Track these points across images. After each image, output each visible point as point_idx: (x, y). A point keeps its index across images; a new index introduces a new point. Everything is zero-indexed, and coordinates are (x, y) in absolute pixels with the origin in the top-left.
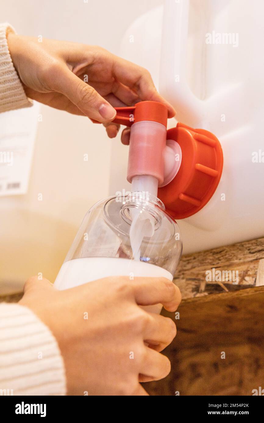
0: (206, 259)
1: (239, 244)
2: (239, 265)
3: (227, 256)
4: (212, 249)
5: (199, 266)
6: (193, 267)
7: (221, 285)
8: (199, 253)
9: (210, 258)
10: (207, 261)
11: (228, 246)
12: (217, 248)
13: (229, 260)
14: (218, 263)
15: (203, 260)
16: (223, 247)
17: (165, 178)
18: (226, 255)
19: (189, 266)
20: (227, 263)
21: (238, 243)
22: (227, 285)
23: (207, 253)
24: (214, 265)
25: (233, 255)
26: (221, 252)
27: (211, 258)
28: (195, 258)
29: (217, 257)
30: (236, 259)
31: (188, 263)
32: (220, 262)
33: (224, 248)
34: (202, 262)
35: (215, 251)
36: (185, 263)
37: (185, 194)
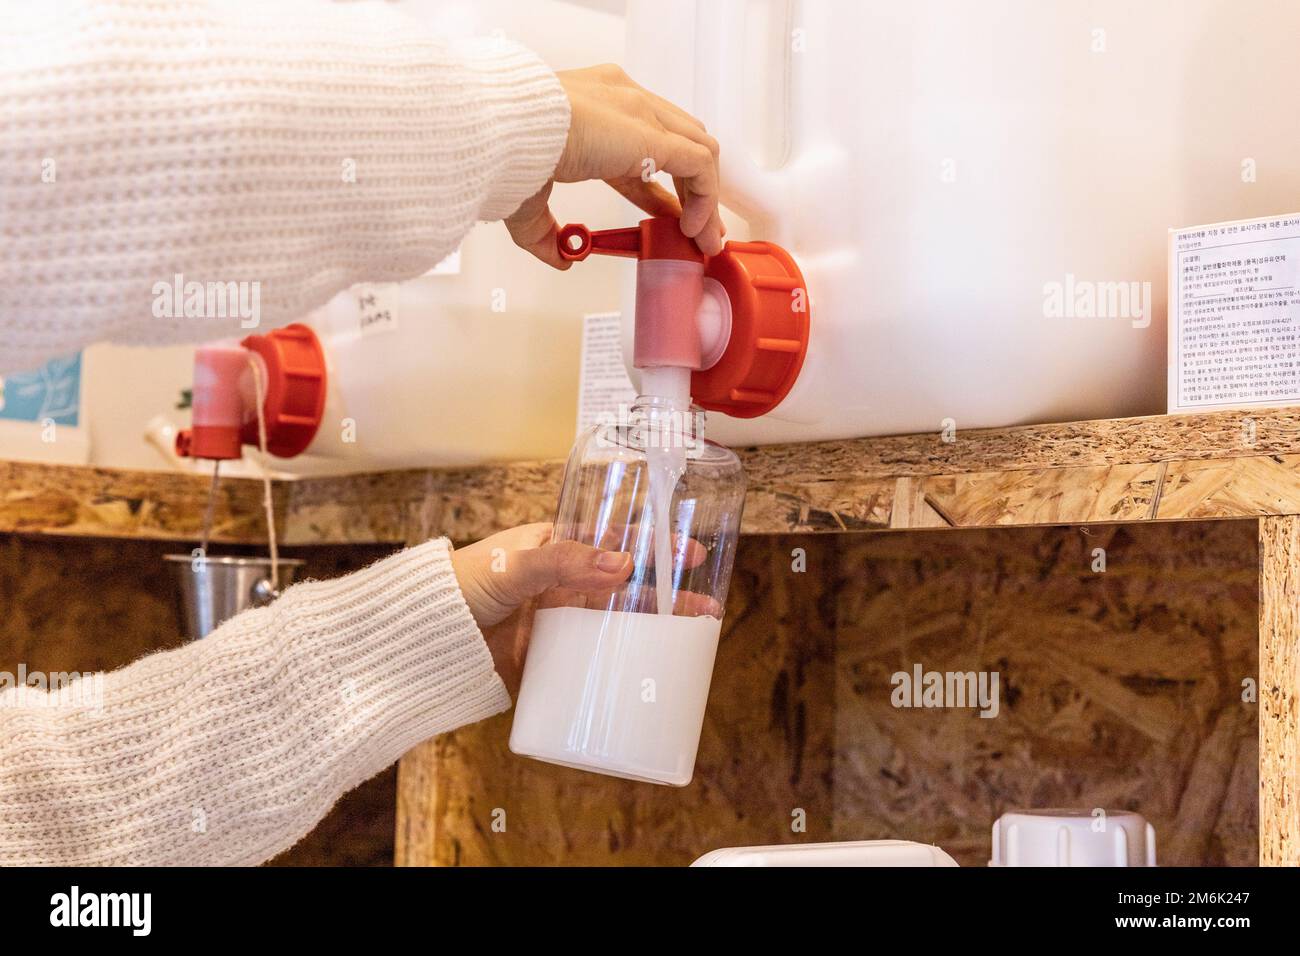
0: (809, 460)
1: (865, 441)
2: (864, 481)
3: (845, 461)
4: (820, 442)
5: (799, 473)
6: (789, 473)
7: (835, 515)
8: (798, 445)
9: (817, 459)
10: (811, 465)
11: (845, 441)
12: (826, 442)
13: (848, 469)
14: (830, 472)
15: (805, 461)
16: (838, 440)
18: (843, 459)
19: (781, 470)
20: (845, 475)
21: (864, 438)
22: (844, 517)
23: (812, 448)
24: (822, 474)
25: (854, 461)
26: (835, 450)
27: (819, 459)
28: (791, 455)
29: (828, 459)
30: (860, 470)
31: (781, 462)
32: (832, 469)
33: (841, 443)
34: (804, 465)
35: (823, 446)
36: (775, 461)
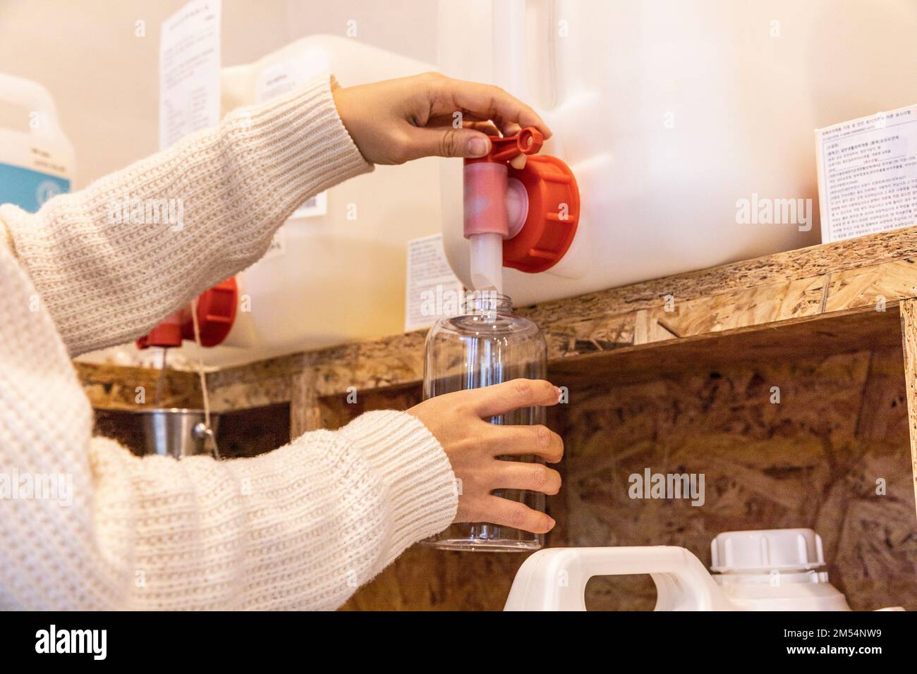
0: (574, 308)
1: (612, 291)
2: (613, 317)
3: (599, 305)
4: (581, 296)
5: (566, 318)
6: (559, 319)
7: (594, 342)
8: (565, 299)
9: (579, 307)
10: (575, 311)
11: (599, 292)
12: (587, 295)
13: (601, 310)
14: (589, 314)
15: (570, 309)
16: (593, 293)
17: (510, 229)
18: (597, 304)
19: (554, 317)
20: (600, 315)
21: (612, 289)
22: (601, 343)
23: (575, 300)
24: (584, 316)
25: (606, 304)
26: (592, 299)
27: (580, 307)
28: (560, 307)
29: (587, 306)
30: (611, 309)
31: (553, 313)
32: (590, 312)
33: (596, 294)
34: (570, 312)
35: (584, 297)
36: (548, 313)
37: (536, 248)
